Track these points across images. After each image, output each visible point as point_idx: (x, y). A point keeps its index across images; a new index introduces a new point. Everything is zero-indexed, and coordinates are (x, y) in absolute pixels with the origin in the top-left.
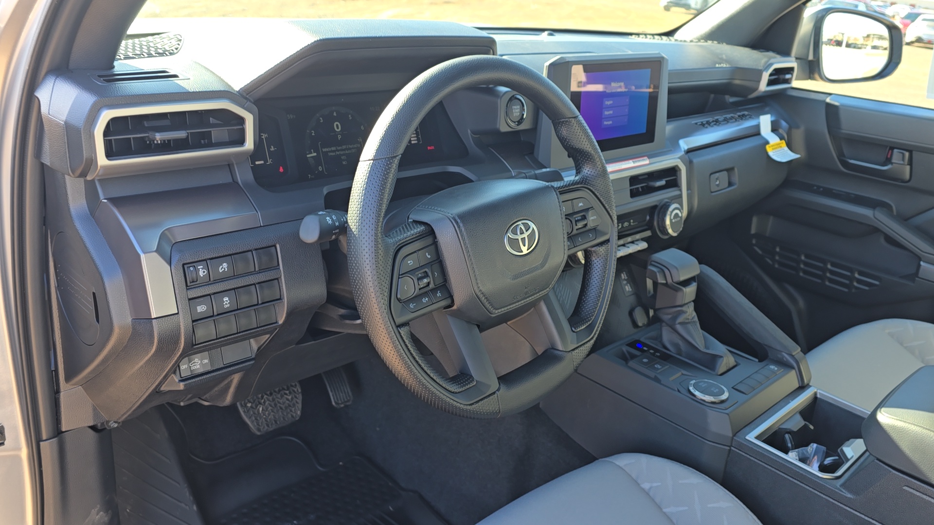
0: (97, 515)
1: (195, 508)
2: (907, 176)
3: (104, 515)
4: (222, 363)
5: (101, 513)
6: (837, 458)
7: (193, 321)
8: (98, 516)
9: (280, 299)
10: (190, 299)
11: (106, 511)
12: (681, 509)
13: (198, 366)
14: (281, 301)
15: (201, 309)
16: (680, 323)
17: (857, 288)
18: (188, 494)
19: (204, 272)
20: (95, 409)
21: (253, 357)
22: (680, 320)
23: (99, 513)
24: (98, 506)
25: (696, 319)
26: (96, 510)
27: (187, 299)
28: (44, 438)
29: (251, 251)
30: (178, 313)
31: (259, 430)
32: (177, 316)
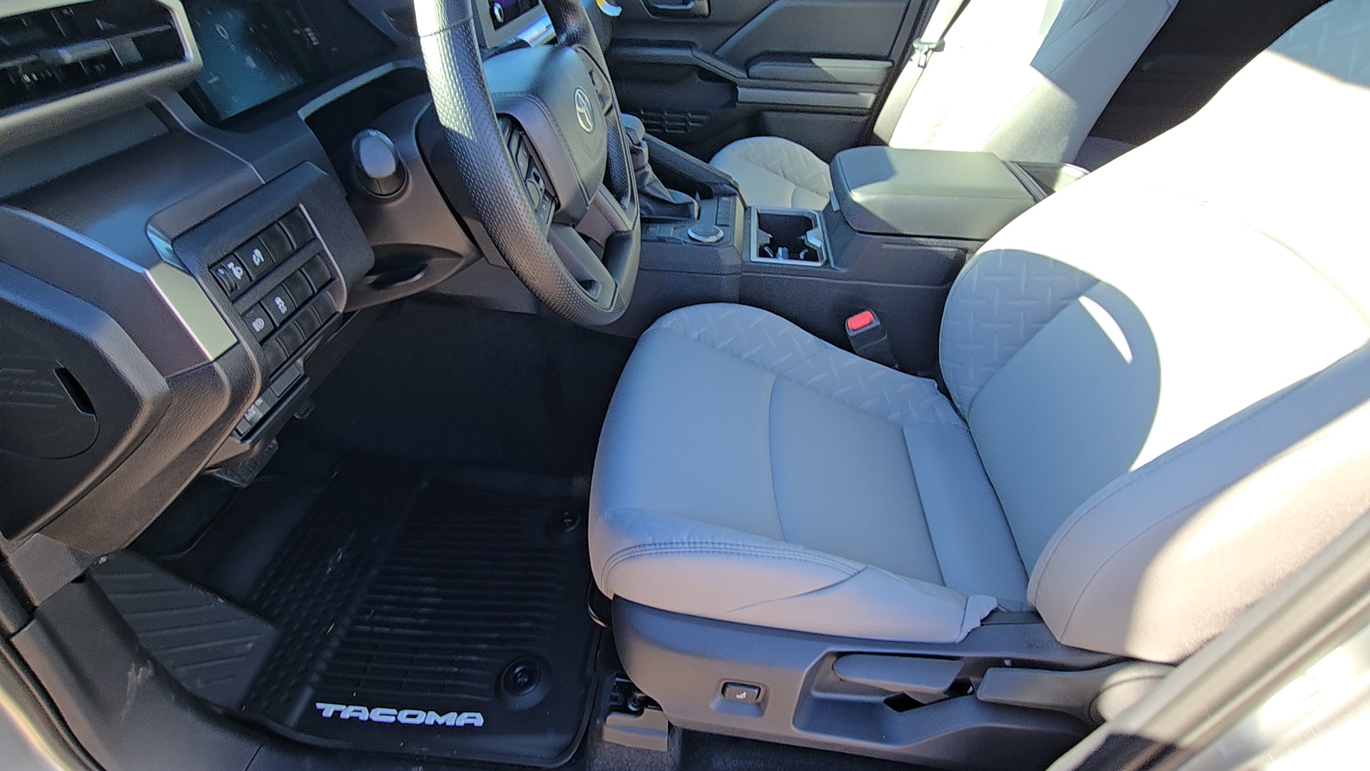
0: (137, 675)
1: (220, 600)
2: (707, 11)
3: (146, 669)
4: (274, 396)
5: (141, 669)
6: (806, 251)
7: (261, 343)
8: (139, 677)
9: (332, 280)
10: (242, 316)
11: (145, 665)
12: (730, 340)
13: (254, 413)
14: (334, 282)
15: (259, 325)
16: (648, 185)
17: (692, 127)
18: (200, 592)
19: (239, 271)
20: (74, 551)
21: (303, 373)
22: (647, 181)
23: (139, 670)
24: (133, 664)
25: (656, 177)
26: (133, 670)
27: (239, 316)
28: (12, 629)
29: (275, 222)
30: (238, 342)
31: (243, 481)
32: (238, 346)
